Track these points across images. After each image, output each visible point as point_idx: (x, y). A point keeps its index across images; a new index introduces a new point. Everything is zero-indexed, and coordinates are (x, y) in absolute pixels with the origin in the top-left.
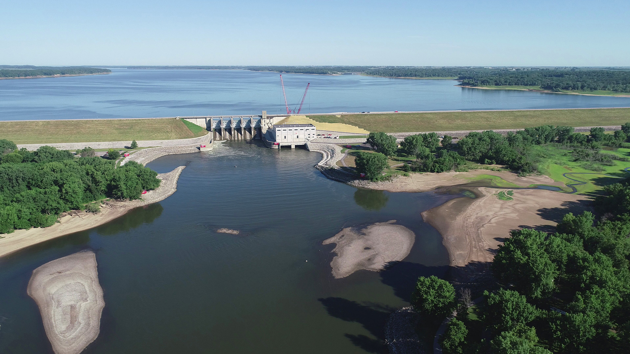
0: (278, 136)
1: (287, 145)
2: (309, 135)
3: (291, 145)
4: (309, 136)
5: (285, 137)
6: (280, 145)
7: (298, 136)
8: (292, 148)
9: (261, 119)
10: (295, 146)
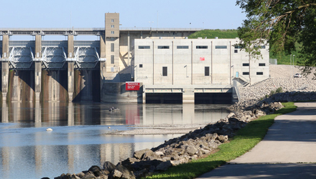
0: (141, 66)
1: (169, 91)
2: (247, 65)
3: (180, 91)
4: (246, 69)
5: (165, 70)
6: (145, 91)
7: (207, 70)
8: (184, 101)
9: (102, 41)
10: (193, 96)
